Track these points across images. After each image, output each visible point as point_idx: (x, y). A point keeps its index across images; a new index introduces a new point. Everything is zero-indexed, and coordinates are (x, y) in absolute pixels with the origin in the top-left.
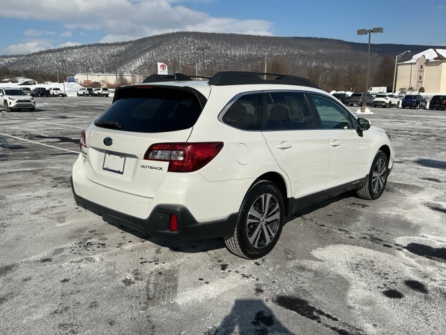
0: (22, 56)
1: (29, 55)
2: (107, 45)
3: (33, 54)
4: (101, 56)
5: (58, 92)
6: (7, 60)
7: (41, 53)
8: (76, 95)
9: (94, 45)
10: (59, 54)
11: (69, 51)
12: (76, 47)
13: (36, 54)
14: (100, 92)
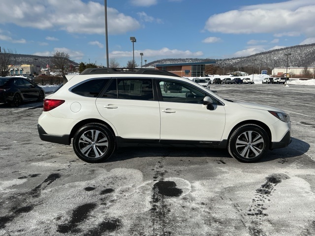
0: (244, 57)
1: (248, 57)
2: (306, 46)
3: (251, 56)
4: (299, 54)
5: (248, 81)
6: (234, 61)
7: (256, 55)
8: (261, 83)
9: (295, 47)
10: (268, 55)
11: (276, 52)
12: (282, 49)
13: (253, 56)
14: (279, 80)
